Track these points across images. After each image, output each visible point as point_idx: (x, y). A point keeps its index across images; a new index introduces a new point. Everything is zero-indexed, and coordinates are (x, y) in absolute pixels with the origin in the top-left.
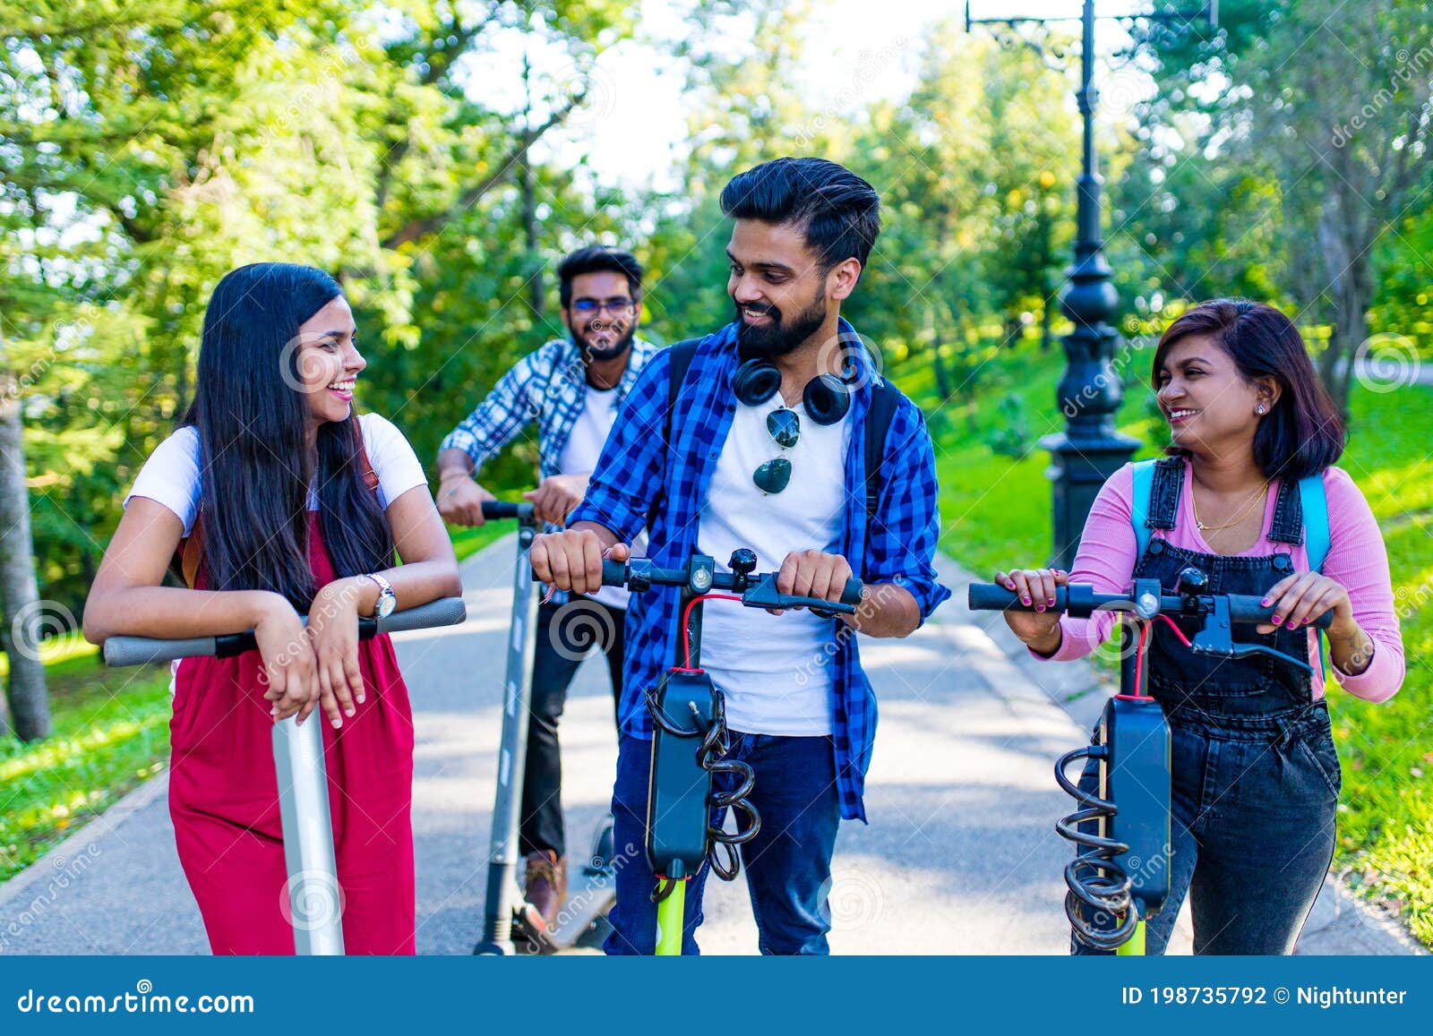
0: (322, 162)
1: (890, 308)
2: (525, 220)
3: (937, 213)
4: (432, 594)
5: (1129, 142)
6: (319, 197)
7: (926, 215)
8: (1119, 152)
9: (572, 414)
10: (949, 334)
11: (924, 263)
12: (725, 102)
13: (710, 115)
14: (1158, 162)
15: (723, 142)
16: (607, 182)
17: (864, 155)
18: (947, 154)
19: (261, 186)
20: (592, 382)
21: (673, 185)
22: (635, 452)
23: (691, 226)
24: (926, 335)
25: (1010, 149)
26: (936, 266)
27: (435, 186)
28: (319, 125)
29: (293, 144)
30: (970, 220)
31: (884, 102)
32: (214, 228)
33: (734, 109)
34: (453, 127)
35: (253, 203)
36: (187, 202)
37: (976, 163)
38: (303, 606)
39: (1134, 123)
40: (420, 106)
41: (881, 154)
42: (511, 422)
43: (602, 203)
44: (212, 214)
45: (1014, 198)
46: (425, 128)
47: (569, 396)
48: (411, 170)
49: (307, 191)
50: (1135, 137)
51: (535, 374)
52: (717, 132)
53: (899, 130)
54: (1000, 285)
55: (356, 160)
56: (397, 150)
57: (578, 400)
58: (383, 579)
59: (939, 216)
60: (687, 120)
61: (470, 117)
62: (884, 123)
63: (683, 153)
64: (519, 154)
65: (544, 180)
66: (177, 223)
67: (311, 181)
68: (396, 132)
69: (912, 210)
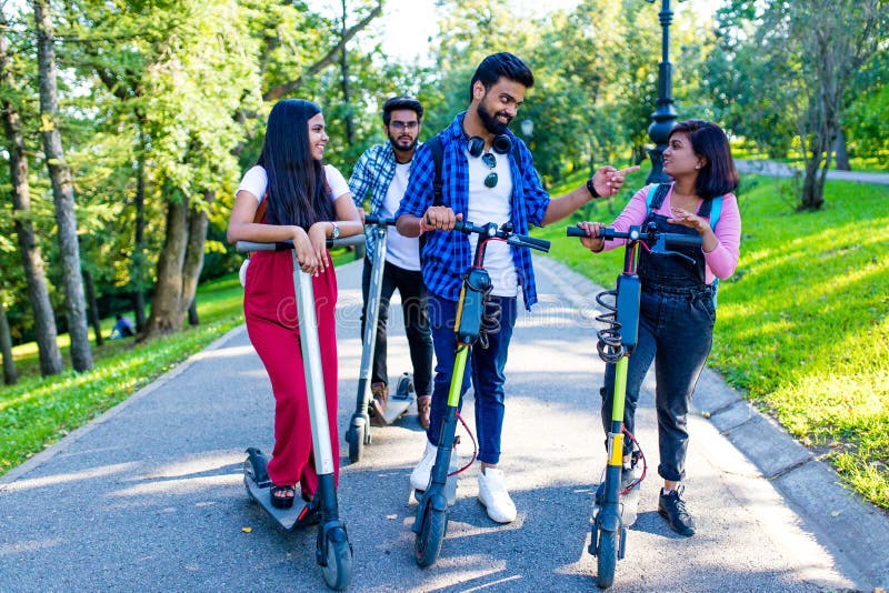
0: (229, 50)
1: (563, 140)
2: (343, 85)
3: (593, 81)
4: (353, 232)
5: (713, 38)
6: (228, 70)
7: (586, 82)
8: (707, 43)
9: (390, 177)
10: (598, 157)
11: (584, 112)
12: (464, 13)
13: (454, 20)
14: (730, 49)
15: (462, 37)
16: (391, 61)
17: (548, 46)
18: (599, 44)
19: (196, 65)
20: (398, 161)
21: (432, 64)
22: (420, 194)
23: (441, 88)
24: (585, 158)
25: (638, 42)
26: (591, 113)
27: (293, 64)
28: (228, 28)
29: (213, 40)
30: (613, 86)
31: (560, 11)
32: (169, 89)
33: (469, 17)
34: (301, 29)
35: (191, 74)
36: (154, 74)
37: (616, 50)
38: (307, 229)
39: (717, 25)
40: (285, 17)
41: (558, 45)
42: (365, 185)
43: (389, 75)
44: (168, 81)
45: (641, 72)
46: (287, 31)
47: (388, 168)
48: (281, 54)
49: (221, 67)
50: (718, 35)
51: (370, 159)
52: (459, 30)
53: (570, 29)
54: (630, 126)
55: (249, 49)
56: (271, 43)
57: (392, 169)
58: (336, 224)
59: (594, 83)
60: (439, 23)
61: (311, 23)
62: (561, 25)
63: (437, 43)
64: (341, 45)
65: (354, 62)
66: (149, 86)
67: (223, 62)
68: (271, 32)
69: (576, 79)
